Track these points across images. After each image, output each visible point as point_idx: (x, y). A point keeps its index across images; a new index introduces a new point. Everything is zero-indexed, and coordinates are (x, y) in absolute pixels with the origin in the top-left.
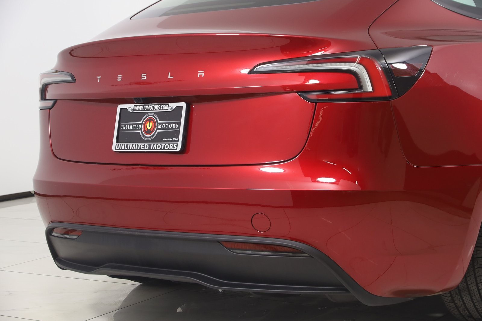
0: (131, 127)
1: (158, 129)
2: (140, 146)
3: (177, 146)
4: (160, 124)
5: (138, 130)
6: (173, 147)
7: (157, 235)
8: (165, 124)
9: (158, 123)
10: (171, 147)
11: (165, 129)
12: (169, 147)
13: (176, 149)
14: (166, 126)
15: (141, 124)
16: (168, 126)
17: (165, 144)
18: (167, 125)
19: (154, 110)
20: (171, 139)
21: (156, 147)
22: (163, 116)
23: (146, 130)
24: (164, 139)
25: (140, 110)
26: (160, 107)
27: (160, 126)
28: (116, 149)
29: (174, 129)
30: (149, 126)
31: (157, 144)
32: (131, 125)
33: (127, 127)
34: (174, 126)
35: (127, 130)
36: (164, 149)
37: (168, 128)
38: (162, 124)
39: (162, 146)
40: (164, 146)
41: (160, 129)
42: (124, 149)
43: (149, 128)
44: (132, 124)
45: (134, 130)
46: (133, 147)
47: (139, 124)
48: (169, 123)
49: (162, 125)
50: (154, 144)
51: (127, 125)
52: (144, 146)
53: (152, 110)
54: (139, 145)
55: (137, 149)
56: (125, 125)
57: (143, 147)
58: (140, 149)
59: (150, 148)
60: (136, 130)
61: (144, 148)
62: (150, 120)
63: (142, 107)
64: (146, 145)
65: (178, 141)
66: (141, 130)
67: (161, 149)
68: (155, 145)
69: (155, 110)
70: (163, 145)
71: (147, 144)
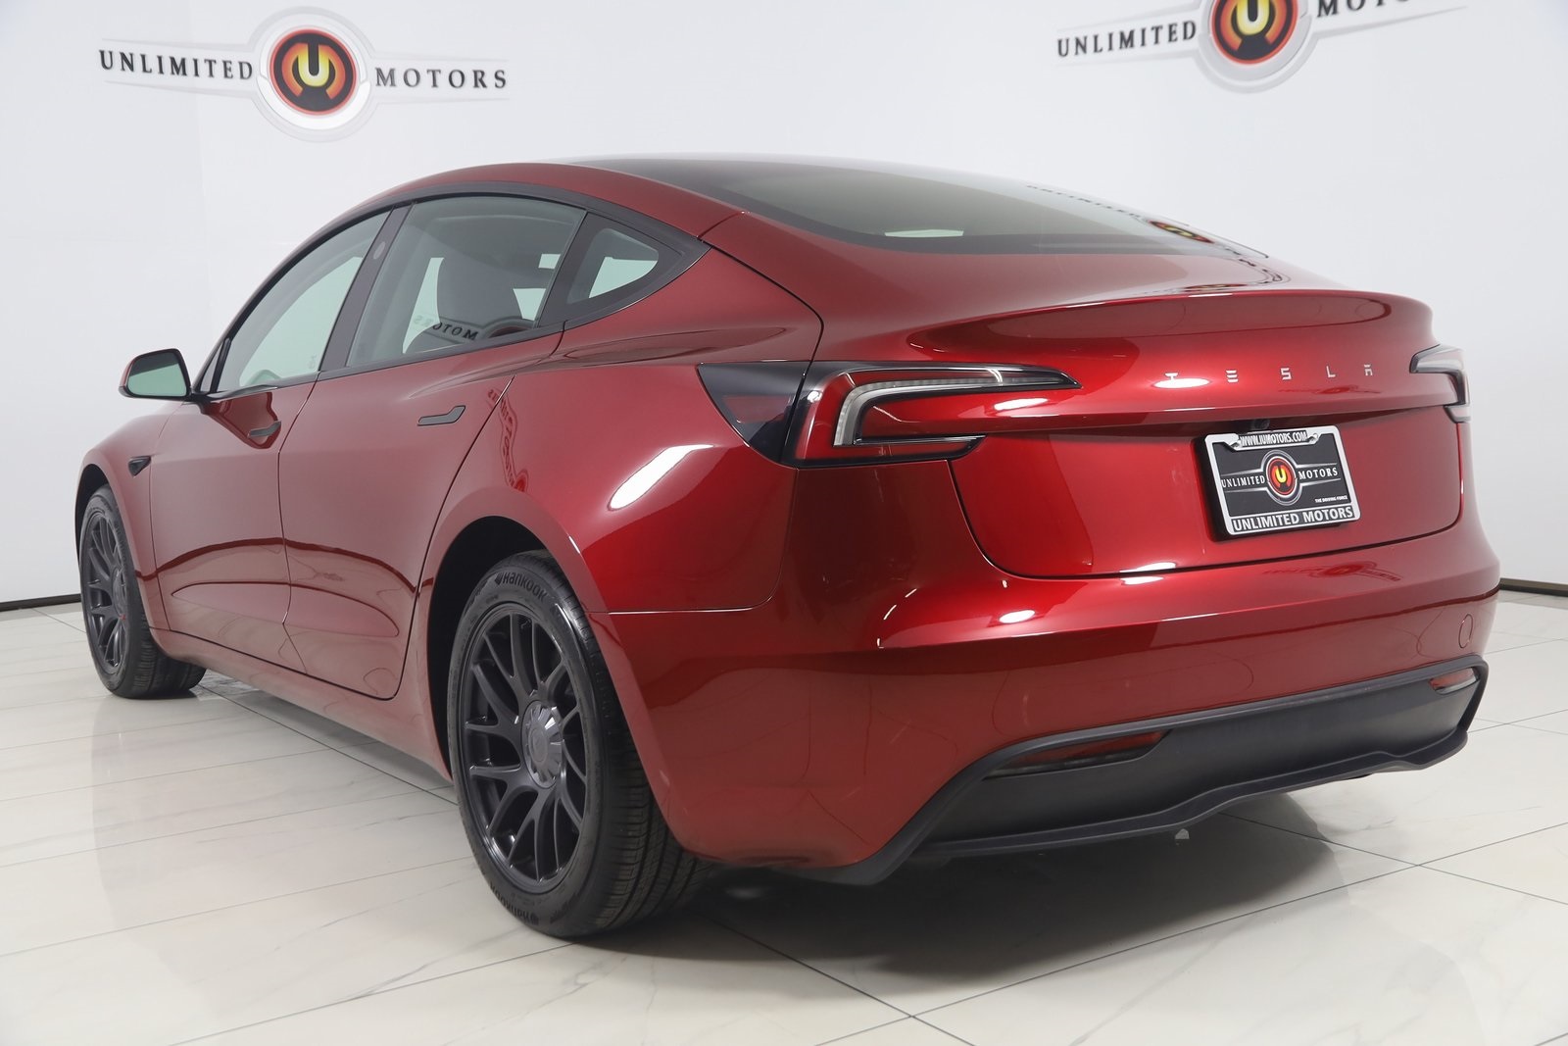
0: (1244, 483)
1: (1300, 481)
2: (1282, 518)
3: (1351, 510)
4: (1301, 470)
5: (1261, 485)
6: (1347, 514)
7: (1359, 691)
8: (1312, 469)
9: (1297, 470)
10: (1342, 513)
11: (1314, 479)
12: (1338, 514)
13: (1353, 516)
14: (1314, 473)
15: (1264, 474)
16: (1318, 473)
17: (1329, 509)
18: (1315, 471)
19: (1280, 443)
20: (1333, 499)
21: (1312, 517)
22: (1300, 453)
23: (1279, 485)
24: (1319, 501)
25: (1254, 445)
26: (1291, 435)
27: (1302, 476)
28: (1235, 531)
29: (1330, 478)
30: (1281, 476)
31: (1314, 511)
32: (1243, 476)
33: (1236, 483)
34: (1329, 474)
35: (1238, 488)
36: (1331, 519)
37: (1320, 478)
38: (1305, 470)
39: (1323, 513)
40: (1328, 513)
41: (1303, 481)
42: (1252, 529)
43: (1283, 480)
44: (1245, 476)
45: (1252, 486)
46: (1267, 521)
47: (1259, 474)
48: (1318, 468)
49: (1306, 475)
50: (1307, 512)
51: (1235, 477)
52: (1289, 517)
53: (1277, 444)
54: (1279, 517)
55: (1279, 525)
56: (1231, 477)
57: (1289, 519)
58: (1284, 525)
59: (1302, 521)
60: (1257, 486)
61: (1290, 521)
62: (1279, 464)
63: (1255, 438)
64: (1292, 515)
65: (1349, 500)
66: (1266, 485)
67: (1324, 519)
68: (1311, 513)
69: (1284, 443)
70: (1326, 511)
71: (1293, 513)
